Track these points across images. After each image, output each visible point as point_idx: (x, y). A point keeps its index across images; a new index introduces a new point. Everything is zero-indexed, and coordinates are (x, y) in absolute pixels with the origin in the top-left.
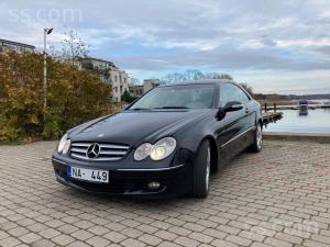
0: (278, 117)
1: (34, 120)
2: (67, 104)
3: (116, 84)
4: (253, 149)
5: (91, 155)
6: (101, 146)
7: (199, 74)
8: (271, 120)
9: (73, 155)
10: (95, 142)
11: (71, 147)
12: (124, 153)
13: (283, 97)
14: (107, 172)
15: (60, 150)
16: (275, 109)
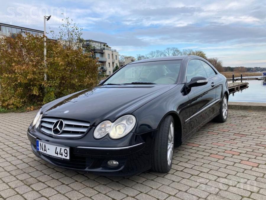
0: (244, 87)
1: (35, 92)
2: (63, 78)
3: (109, 61)
4: (219, 119)
5: (56, 131)
6: (65, 122)
7: (178, 51)
8: (237, 89)
9: (43, 129)
10: (60, 118)
11: (42, 122)
12: (85, 130)
13: (249, 70)
14: (68, 149)
15: (34, 124)
16: (241, 79)
